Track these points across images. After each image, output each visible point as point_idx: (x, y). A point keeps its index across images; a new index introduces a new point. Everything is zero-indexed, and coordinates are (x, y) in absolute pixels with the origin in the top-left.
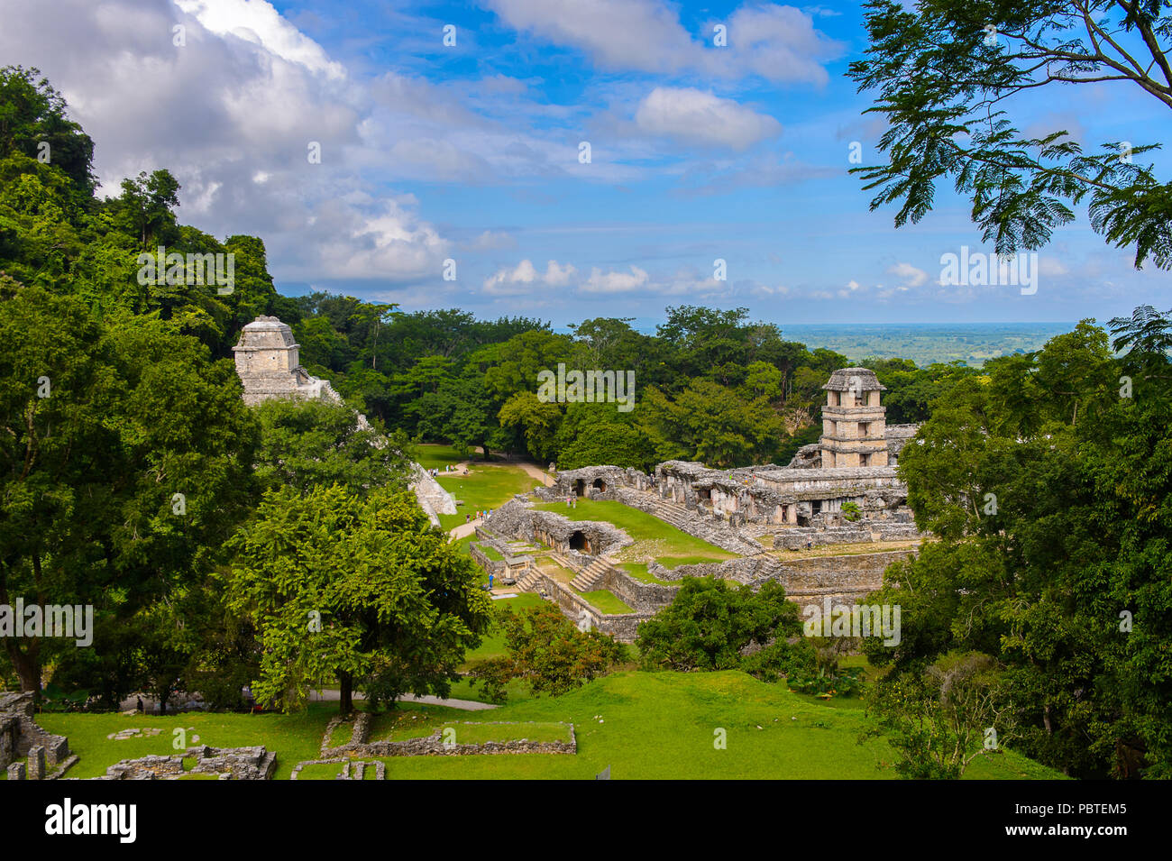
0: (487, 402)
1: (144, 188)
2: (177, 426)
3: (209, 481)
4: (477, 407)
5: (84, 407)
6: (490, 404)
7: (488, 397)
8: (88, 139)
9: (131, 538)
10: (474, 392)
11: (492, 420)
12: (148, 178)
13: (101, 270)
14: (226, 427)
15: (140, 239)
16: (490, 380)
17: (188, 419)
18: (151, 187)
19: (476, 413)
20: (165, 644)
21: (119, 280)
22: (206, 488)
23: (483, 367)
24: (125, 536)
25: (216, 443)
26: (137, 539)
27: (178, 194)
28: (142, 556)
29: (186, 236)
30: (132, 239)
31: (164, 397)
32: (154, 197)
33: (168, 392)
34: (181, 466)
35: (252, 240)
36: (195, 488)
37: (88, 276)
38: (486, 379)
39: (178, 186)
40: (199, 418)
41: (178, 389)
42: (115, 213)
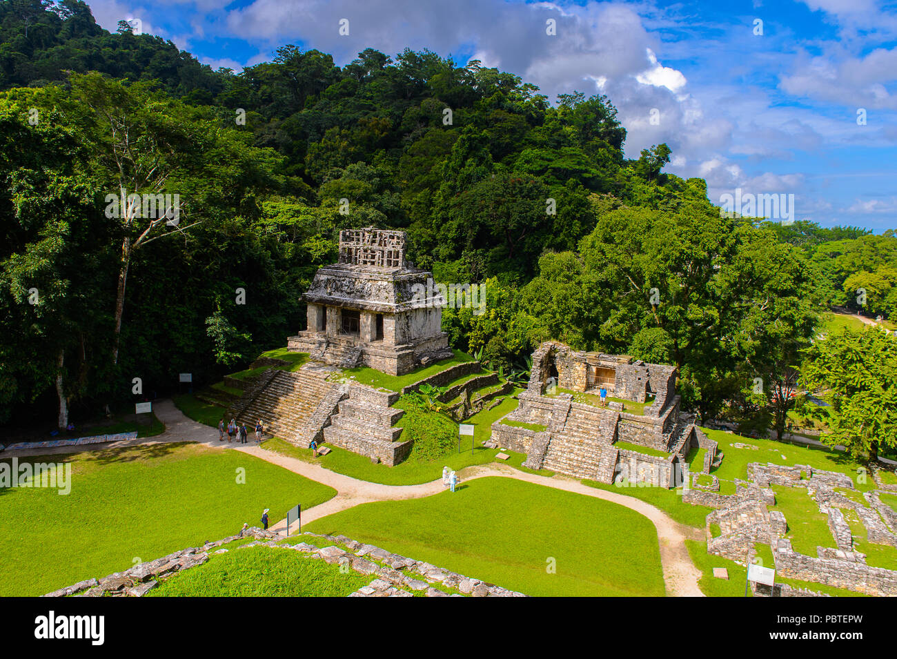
0: (835, 276)
1: (653, 153)
2: (785, 281)
3: (802, 314)
4: (828, 278)
5: (733, 267)
6: (838, 277)
7: (836, 273)
8: (624, 130)
9: (746, 340)
10: (826, 269)
11: (839, 287)
12: (655, 148)
13: (636, 195)
14: (810, 283)
15: (648, 180)
16: (840, 263)
17: (792, 277)
18: (657, 153)
19: (827, 281)
20: (747, 399)
21: (644, 201)
22: (800, 318)
23: (835, 255)
24: (744, 338)
25: (804, 292)
26: (750, 341)
27: (670, 156)
28: (752, 351)
29: (670, 178)
30: (644, 180)
31: (777, 263)
32: (658, 158)
33: (780, 262)
34: (787, 303)
35: (700, 181)
36: (793, 317)
37: (629, 199)
38: (836, 261)
39: (670, 152)
40: (798, 276)
41: (785, 259)
42: (635, 168)
